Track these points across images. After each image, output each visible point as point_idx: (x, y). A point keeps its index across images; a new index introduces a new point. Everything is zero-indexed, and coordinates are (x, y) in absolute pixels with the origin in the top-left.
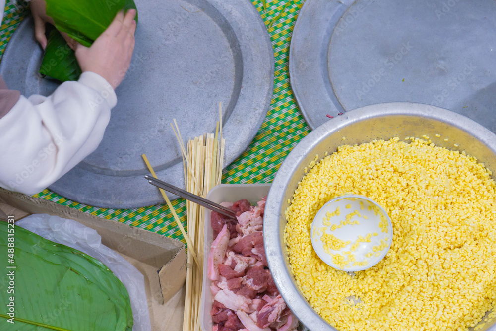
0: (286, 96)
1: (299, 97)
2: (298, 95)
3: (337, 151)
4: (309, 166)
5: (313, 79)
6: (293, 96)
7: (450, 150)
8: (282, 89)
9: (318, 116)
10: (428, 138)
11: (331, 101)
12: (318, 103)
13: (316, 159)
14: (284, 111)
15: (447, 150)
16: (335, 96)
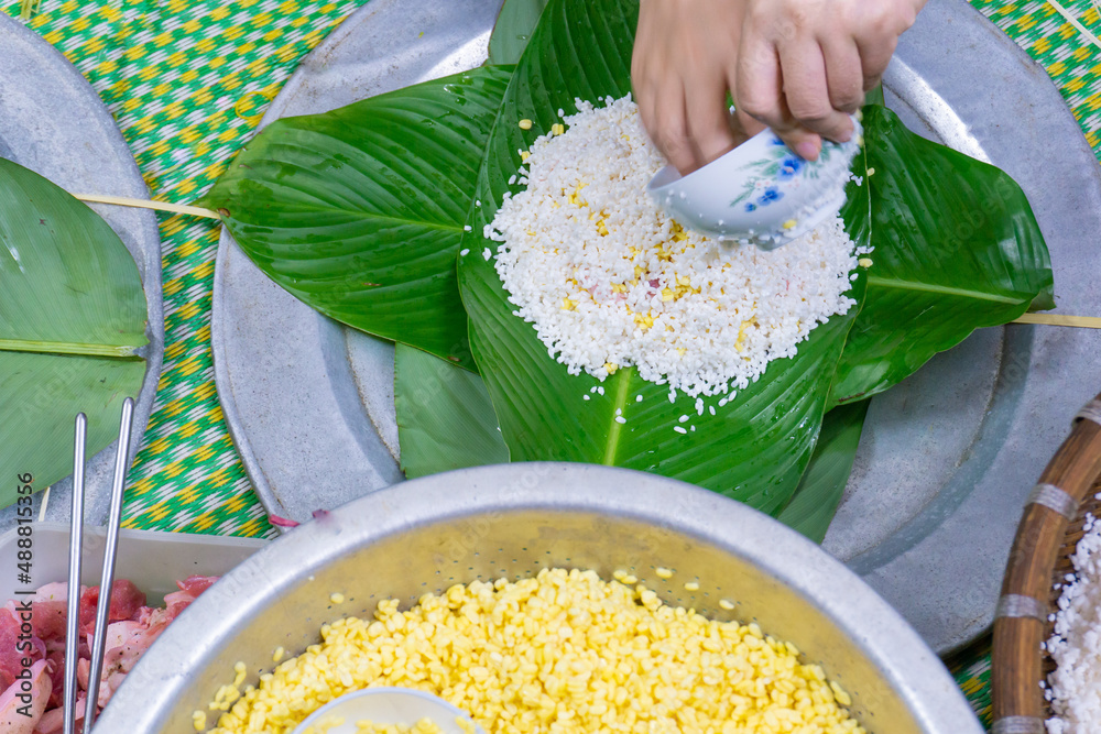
0: (204, 424)
1: (243, 427)
2: (239, 420)
3: (321, 640)
4: (213, 706)
5: (292, 363)
6: (224, 425)
7: (710, 618)
8: (191, 402)
9: (307, 488)
10: (633, 579)
11: (352, 438)
12: (307, 446)
13: (240, 679)
14: (198, 476)
15: (700, 619)
16: (368, 416)
